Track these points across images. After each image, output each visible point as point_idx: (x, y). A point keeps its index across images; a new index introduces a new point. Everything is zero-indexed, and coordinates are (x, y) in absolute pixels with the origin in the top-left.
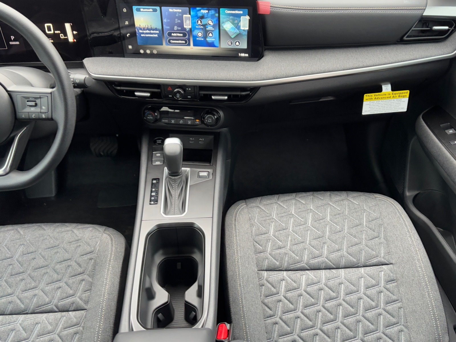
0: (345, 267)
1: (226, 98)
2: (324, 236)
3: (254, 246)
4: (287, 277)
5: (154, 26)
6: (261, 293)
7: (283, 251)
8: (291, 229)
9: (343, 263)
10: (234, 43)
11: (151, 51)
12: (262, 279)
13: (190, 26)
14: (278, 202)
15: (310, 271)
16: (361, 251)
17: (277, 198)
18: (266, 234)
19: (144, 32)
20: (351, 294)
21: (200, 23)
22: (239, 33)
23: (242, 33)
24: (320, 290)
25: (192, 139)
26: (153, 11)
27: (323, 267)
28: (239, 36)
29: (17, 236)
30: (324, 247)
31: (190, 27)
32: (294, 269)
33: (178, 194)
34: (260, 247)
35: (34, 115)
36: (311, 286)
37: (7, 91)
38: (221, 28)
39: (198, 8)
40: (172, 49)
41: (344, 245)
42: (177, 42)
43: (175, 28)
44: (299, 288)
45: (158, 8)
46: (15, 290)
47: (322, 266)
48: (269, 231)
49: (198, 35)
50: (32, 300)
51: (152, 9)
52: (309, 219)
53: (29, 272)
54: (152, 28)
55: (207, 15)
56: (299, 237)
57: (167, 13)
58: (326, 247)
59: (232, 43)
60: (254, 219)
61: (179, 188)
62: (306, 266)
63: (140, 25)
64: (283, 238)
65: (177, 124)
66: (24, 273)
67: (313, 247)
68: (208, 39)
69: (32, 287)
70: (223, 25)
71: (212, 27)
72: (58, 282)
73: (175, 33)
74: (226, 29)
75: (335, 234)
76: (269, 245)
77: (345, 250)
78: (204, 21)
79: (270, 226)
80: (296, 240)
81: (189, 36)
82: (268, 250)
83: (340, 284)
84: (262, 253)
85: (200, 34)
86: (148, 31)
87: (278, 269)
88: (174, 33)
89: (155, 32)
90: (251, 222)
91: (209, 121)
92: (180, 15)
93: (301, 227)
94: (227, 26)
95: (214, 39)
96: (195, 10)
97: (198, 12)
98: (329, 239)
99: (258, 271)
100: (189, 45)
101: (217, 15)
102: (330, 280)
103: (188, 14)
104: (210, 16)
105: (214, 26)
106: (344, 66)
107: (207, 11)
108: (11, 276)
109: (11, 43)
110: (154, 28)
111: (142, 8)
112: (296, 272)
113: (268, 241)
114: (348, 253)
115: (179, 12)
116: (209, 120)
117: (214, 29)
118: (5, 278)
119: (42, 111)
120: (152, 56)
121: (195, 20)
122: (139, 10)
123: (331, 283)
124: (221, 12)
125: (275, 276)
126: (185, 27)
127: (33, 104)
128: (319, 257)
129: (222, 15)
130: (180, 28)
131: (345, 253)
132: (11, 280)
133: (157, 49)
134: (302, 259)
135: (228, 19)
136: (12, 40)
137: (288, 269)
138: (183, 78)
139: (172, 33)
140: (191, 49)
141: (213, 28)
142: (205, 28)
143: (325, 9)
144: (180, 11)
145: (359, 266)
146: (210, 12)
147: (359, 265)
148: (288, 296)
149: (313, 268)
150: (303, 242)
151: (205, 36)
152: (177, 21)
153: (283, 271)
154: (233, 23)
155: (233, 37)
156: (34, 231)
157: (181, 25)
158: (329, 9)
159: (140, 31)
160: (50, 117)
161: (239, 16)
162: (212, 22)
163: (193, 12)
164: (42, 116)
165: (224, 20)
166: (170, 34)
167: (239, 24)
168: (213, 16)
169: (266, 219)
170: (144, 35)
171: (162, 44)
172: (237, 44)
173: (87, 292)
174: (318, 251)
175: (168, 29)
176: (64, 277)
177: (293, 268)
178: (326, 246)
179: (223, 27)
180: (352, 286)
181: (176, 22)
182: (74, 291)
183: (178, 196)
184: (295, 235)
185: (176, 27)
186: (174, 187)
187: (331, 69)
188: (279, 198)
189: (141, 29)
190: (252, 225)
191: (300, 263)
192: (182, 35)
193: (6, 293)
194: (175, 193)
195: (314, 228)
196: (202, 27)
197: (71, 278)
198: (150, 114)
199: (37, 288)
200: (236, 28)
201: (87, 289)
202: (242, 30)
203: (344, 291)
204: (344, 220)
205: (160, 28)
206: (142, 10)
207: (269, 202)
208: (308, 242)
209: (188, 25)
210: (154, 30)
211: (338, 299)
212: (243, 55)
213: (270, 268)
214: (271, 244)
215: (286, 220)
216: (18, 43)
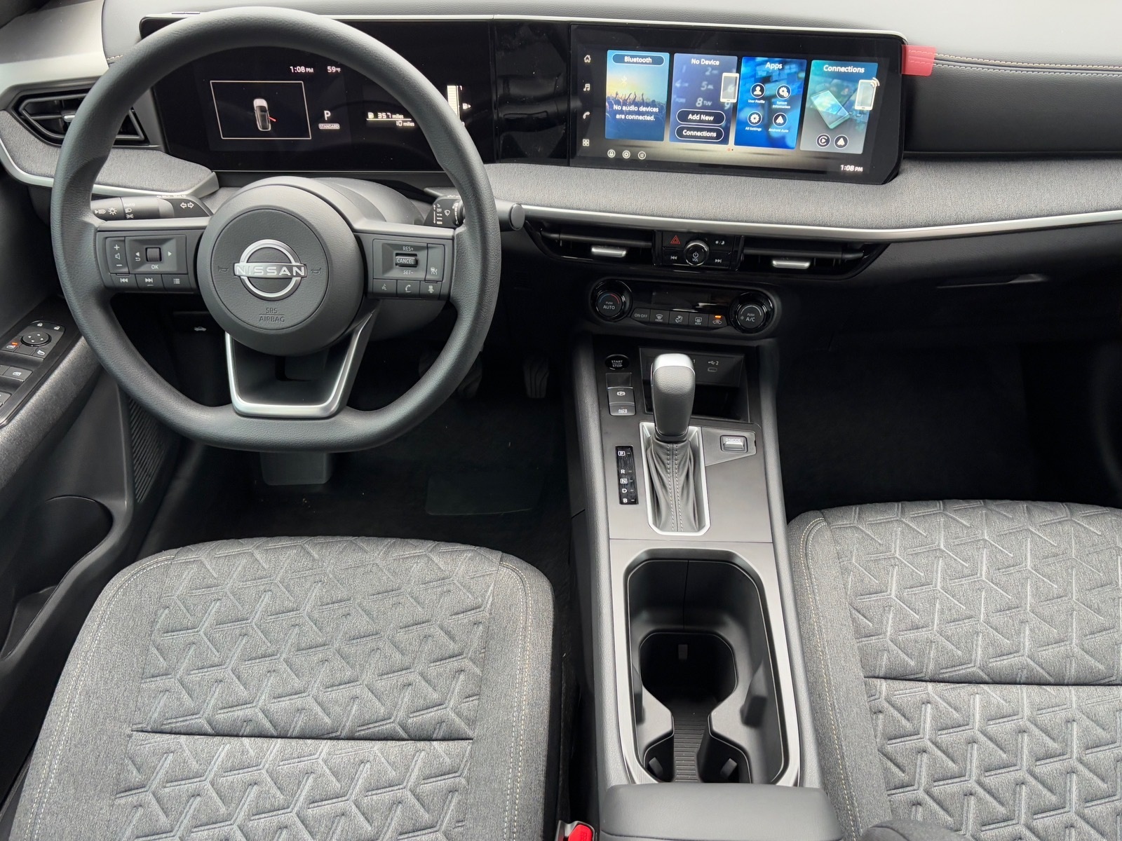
0: (1078, 681)
1: (807, 265)
2: (1021, 606)
3: (854, 620)
4: (936, 697)
5: (649, 97)
6: (875, 730)
7: (923, 634)
8: (939, 584)
9: (1072, 672)
10: (832, 141)
11: (634, 155)
12: (876, 697)
13: (734, 98)
14: (904, 520)
15: (992, 686)
16: (1116, 647)
17: (900, 511)
18: (881, 592)
19: (624, 108)
20: (1097, 747)
21: (760, 93)
22: (848, 117)
23: (855, 118)
24: (1020, 732)
25: (712, 363)
26: (653, 63)
27: (1023, 679)
28: (847, 124)
29: (305, 562)
30: (1022, 631)
31: (735, 101)
32: (950, 679)
33: (681, 486)
34: (867, 621)
35: (409, 286)
36: (997, 721)
37: (353, 230)
38: (807, 105)
39: (759, 59)
40: (683, 149)
41: (1072, 630)
42: (699, 134)
43: (699, 102)
44: (968, 725)
45: (665, 56)
46: (308, 683)
47: (1019, 676)
48: (887, 587)
49: (750, 121)
50: (349, 708)
51: (651, 57)
52: (982, 563)
53: (336, 645)
54: (645, 101)
55: (779, 74)
56: (961, 603)
57: (685, 67)
58: (1027, 632)
59: (827, 141)
60: (849, 557)
61: (681, 471)
62: (981, 673)
63: (617, 94)
64: (921, 605)
65: (669, 325)
66: (326, 647)
67: (996, 630)
68: (774, 131)
69: (346, 679)
70: (812, 98)
71: (786, 103)
72: (404, 672)
73: (697, 113)
74: (820, 109)
75: (1048, 602)
76: (888, 618)
77: (1075, 641)
78: (770, 89)
79: (888, 574)
80: (953, 611)
81: (729, 122)
82: (887, 631)
83: (1069, 721)
84: (874, 638)
85: (755, 118)
86: (633, 108)
87: (912, 677)
88: (693, 113)
89: (649, 109)
90: (842, 564)
91: (748, 319)
92: (715, 72)
93: (964, 581)
94: (824, 101)
95: (787, 131)
96: (751, 63)
97: (758, 68)
98: (1033, 612)
99: (865, 677)
100: (725, 141)
101: (803, 75)
102: (1044, 711)
103: (735, 70)
104: (786, 77)
105: (790, 101)
106: (1098, 203)
107: (780, 66)
108: (298, 650)
109: (322, 126)
110: (648, 101)
111: (628, 56)
112: (958, 685)
113: (887, 609)
114: (1083, 649)
115: (714, 67)
116: (750, 317)
117: (789, 107)
118: (284, 656)
119: (428, 277)
120: (634, 164)
121: (747, 86)
122: (619, 59)
123: (1045, 718)
124: (812, 68)
125: (907, 691)
126: (722, 100)
127: (410, 260)
128: (1011, 654)
129: (815, 74)
130: (709, 103)
131: (1076, 650)
132: (299, 660)
133: (648, 149)
134: (971, 655)
135: (827, 85)
136: (326, 119)
137: (937, 677)
138: (712, 216)
139: (689, 113)
140: (731, 151)
141: (788, 105)
142: (770, 104)
143: (1064, 66)
144: (718, 63)
145: (1115, 683)
146: (787, 67)
147: (1112, 679)
148: (942, 741)
149: (998, 679)
150: (971, 617)
151: (766, 121)
152: (706, 87)
153: (926, 681)
154: (837, 95)
155: (831, 126)
156: (341, 552)
157: (714, 95)
158: (1074, 66)
159: (616, 107)
160: (445, 291)
161: (854, 79)
162: (788, 91)
163: (746, 67)
164: (428, 288)
165: (818, 87)
166: (683, 116)
167: (852, 98)
168: (791, 78)
169: (877, 557)
170: (623, 117)
171: (661, 139)
172: (841, 142)
173: (471, 699)
174: (1008, 639)
175: (682, 103)
176: (416, 661)
177: (949, 677)
178: (1027, 628)
179: (812, 103)
180: (1098, 728)
181: (702, 89)
182: (443, 694)
183: (680, 490)
184: (950, 598)
185: (702, 99)
186: (669, 469)
187: (1065, 208)
188: (906, 510)
189: (618, 102)
190: (846, 569)
191: (965, 666)
192: (712, 118)
193: (289, 689)
194: (675, 481)
195: (996, 584)
196: (763, 102)
197: (432, 665)
198: (610, 299)
199: (358, 683)
200: (843, 106)
201: (470, 693)
202: (856, 110)
203: (1079, 738)
204: (1070, 570)
205: (664, 100)
206: (627, 59)
207: (880, 518)
208: (982, 616)
209: (728, 98)
210: (647, 105)
211: (1065, 757)
212: (850, 168)
213: (894, 674)
214: (894, 618)
215: (927, 562)
216: (336, 126)
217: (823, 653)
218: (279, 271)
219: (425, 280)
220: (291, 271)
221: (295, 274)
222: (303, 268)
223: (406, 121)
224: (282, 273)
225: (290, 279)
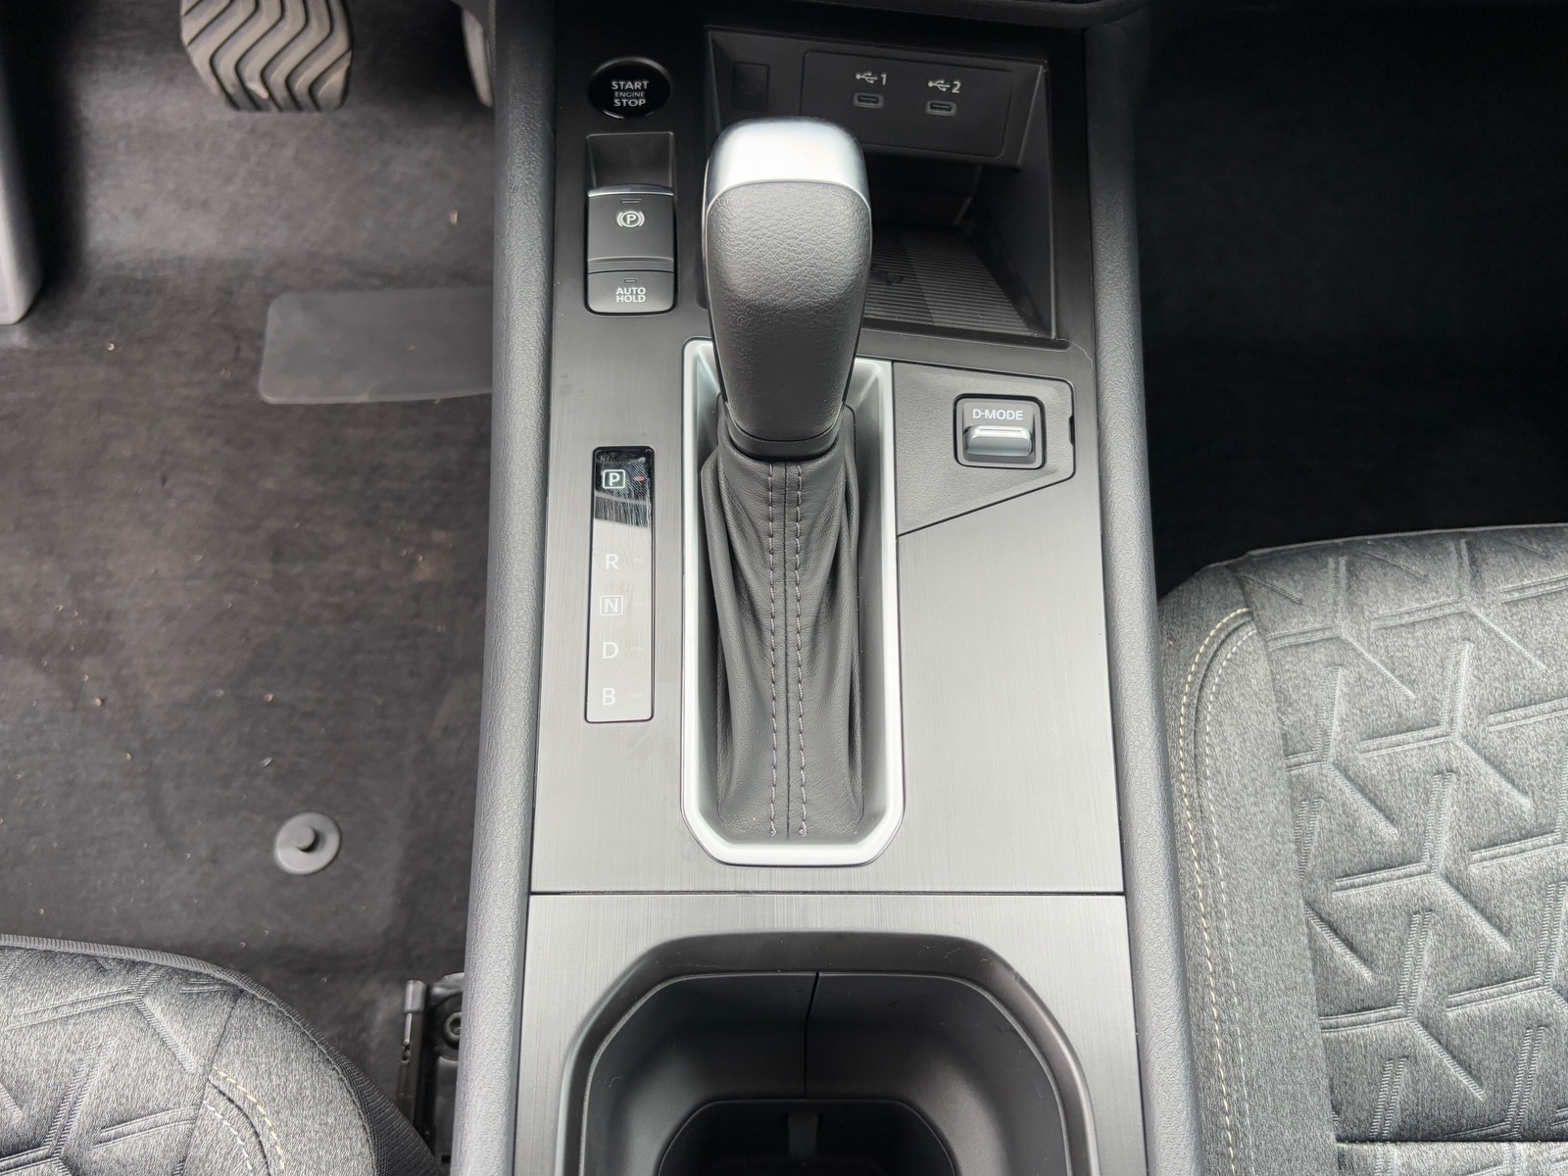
7: (1522, 998)
14: (1481, 611)
17: (1467, 575)
18: (1402, 864)
33: (808, 620)
34: (1359, 964)
48: (1421, 846)
60: (1318, 747)
61: (813, 556)
64: (1518, 903)
76: (1418, 950)
79: (1427, 802)
82: (1412, 993)
84: (1374, 1017)
90: (1295, 771)
99: (1340, 1140)
113: (1417, 918)
153: (1510, 1140)
169: (1398, 742)
183: (805, 637)
186: (773, 552)
188: (1487, 575)
190: (1308, 790)
207: (1410, 603)
213: (1425, 1123)
214: (1435, 949)
215: (1543, 757)
217: (1235, 1135)
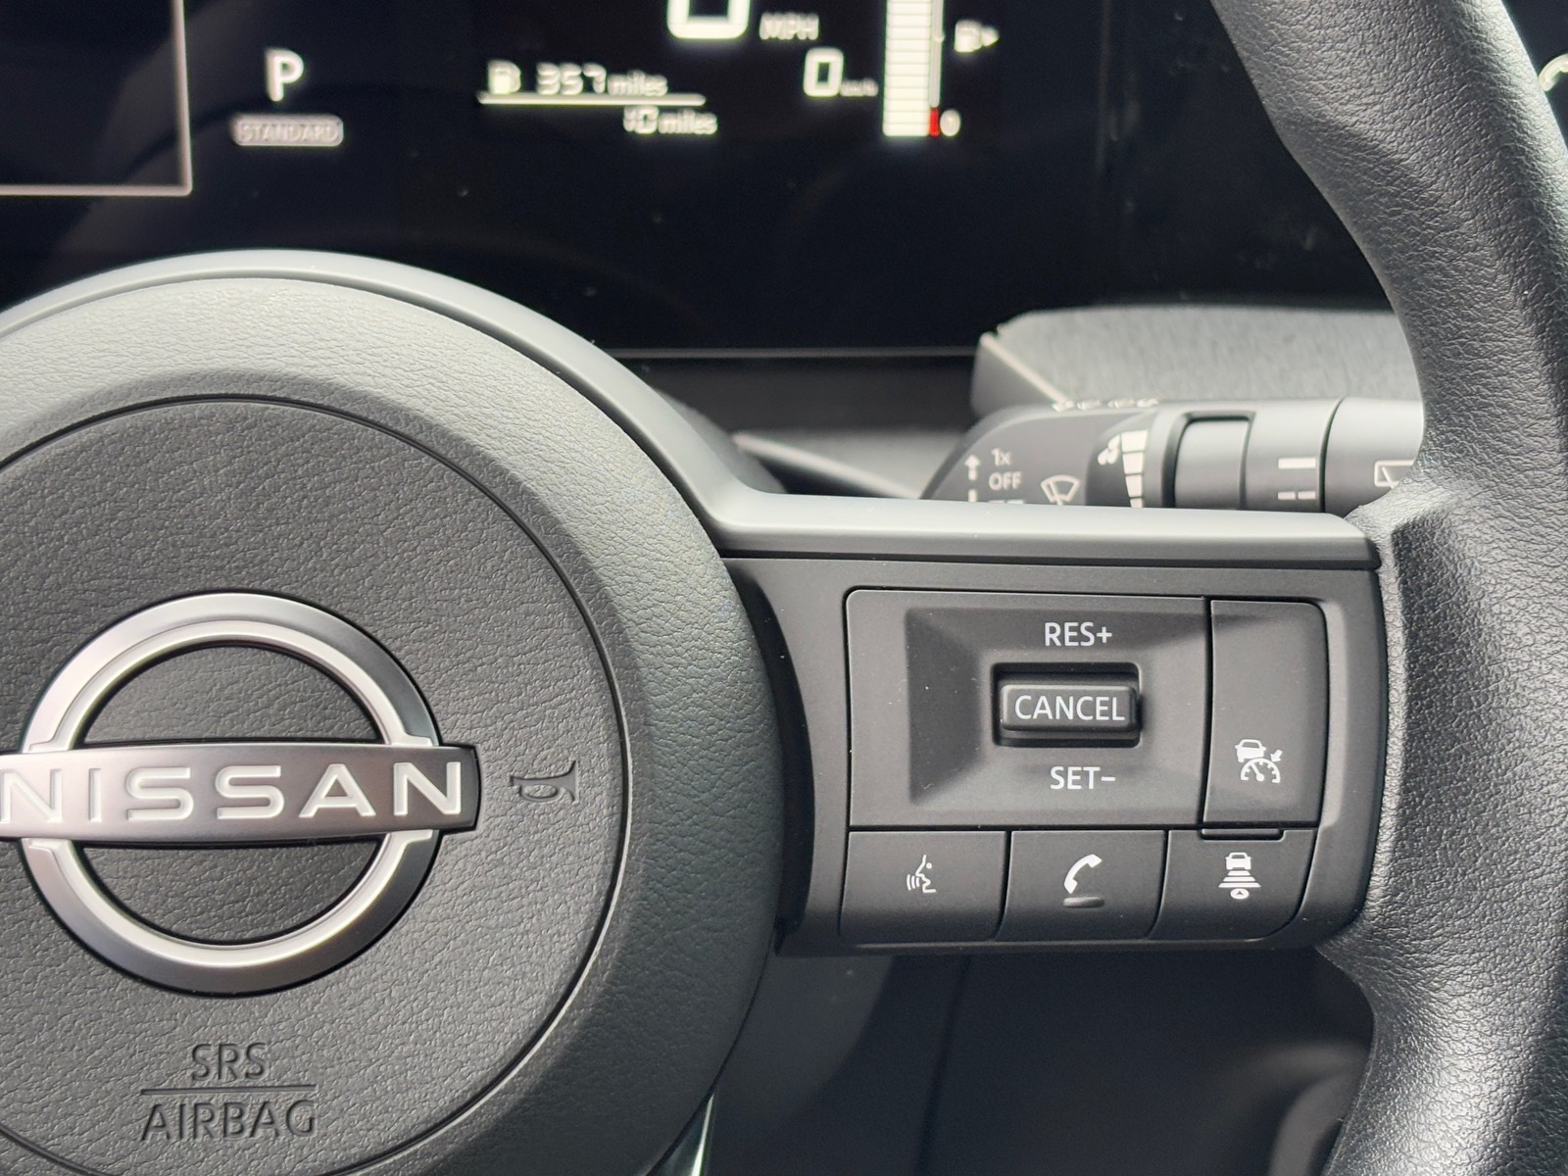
35: (1093, 861)
37: (726, 545)
109: (252, 131)
119: (1226, 803)
127: (1104, 705)
136: (277, 94)
160: (1327, 883)
164: (1221, 873)
216: (324, 132)
218: (299, 791)
219: (1200, 825)
220: (380, 790)
221: (402, 809)
222: (455, 771)
223: (674, 110)
224: (320, 801)
225: (371, 839)
